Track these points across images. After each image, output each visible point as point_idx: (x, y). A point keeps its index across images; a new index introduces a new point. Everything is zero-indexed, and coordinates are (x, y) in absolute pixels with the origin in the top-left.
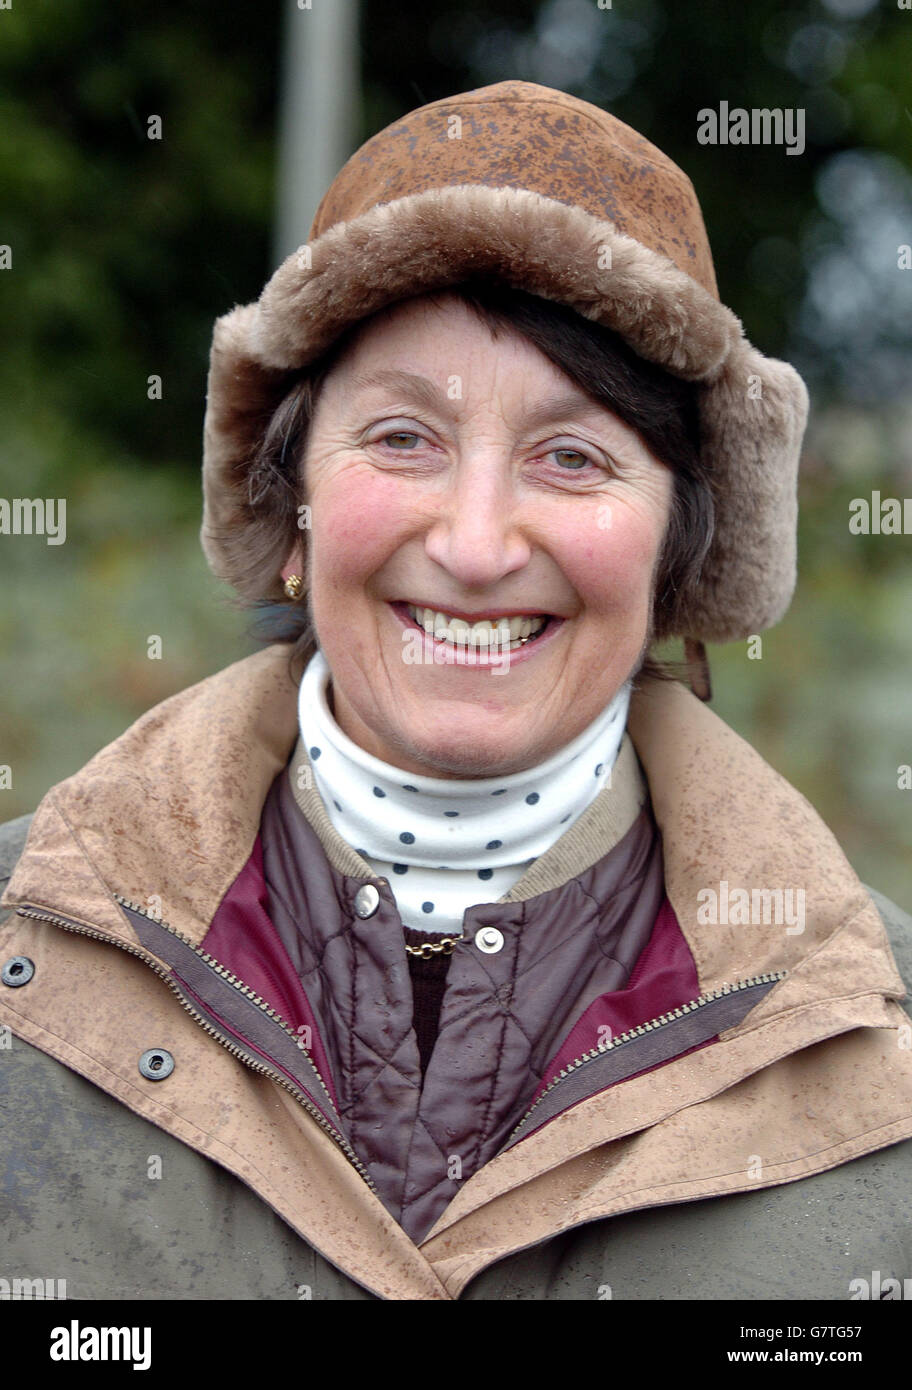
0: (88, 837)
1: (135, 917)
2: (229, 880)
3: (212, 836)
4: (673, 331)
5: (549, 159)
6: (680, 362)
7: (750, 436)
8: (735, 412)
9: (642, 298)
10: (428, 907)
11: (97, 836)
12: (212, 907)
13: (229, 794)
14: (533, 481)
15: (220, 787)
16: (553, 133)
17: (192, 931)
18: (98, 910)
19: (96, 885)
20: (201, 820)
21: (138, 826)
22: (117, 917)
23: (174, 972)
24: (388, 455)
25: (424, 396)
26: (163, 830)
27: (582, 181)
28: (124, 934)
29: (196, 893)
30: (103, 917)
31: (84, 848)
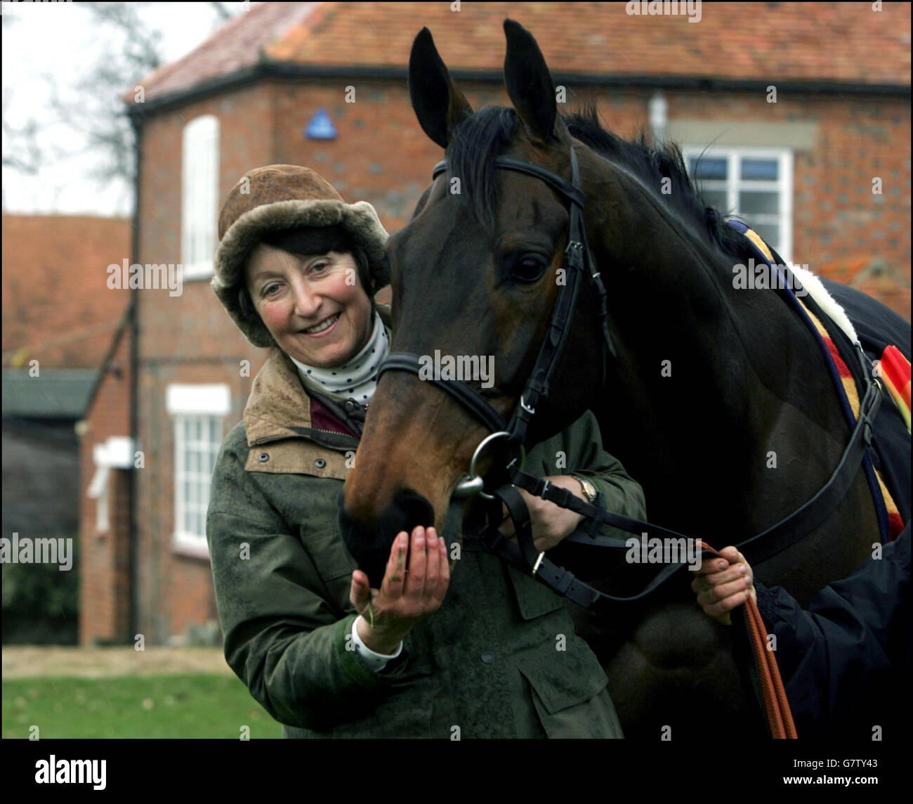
0: (263, 417)
1: (292, 428)
2: (309, 407)
3: (297, 399)
4: (320, 217)
5: (266, 190)
6: (329, 223)
7: (363, 227)
8: (355, 224)
9: (306, 214)
10: (365, 397)
11: (266, 415)
12: (309, 417)
13: (293, 387)
14: (312, 279)
15: (290, 386)
16: (264, 181)
17: (307, 425)
18: (280, 432)
19: (275, 426)
20: (291, 397)
21: (275, 407)
22: (287, 431)
23: (311, 436)
24: (272, 296)
25: (271, 275)
26: (283, 404)
27: (277, 190)
28: (293, 434)
29: (303, 415)
30: (283, 433)
31: (264, 420)
